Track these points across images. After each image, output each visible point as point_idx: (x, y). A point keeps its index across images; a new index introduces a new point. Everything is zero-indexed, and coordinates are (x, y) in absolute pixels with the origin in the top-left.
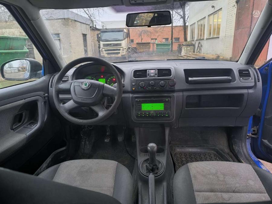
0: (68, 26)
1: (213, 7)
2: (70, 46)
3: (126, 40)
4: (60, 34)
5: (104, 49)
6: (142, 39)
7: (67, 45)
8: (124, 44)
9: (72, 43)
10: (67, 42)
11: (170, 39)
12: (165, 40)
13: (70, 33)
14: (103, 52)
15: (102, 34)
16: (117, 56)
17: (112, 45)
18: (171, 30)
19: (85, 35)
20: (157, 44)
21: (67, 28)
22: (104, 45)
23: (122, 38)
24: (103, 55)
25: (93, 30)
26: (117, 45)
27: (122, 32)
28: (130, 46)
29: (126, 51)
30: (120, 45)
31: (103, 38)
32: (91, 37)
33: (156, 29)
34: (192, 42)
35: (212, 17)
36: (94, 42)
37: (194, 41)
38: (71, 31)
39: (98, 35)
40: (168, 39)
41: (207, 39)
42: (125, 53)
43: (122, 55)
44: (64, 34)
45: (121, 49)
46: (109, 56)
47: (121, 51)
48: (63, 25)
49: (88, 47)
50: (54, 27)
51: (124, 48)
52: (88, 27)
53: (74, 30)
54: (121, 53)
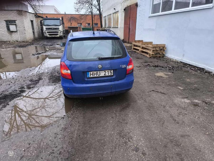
0: (21, 16)
1: (115, 9)
2: (25, 29)
3: (62, 25)
4: (16, 20)
5: (46, 32)
6: (71, 24)
7: (22, 28)
8: (61, 28)
9: (25, 27)
10: (21, 26)
11: (91, 24)
12: (87, 24)
13: (23, 20)
14: (46, 33)
15: (44, 20)
16: (56, 36)
17: (53, 29)
18: (92, 18)
19: (32, 21)
20: (82, 28)
21: (21, 17)
22: (47, 29)
23: (59, 24)
24: (46, 35)
25: (37, 17)
26: (56, 29)
27: (59, 20)
28: (64, 30)
29: (63, 33)
30: (58, 29)
31: (45, 24)
32: (36, 23)
33: (81, 17)
34: (105, 28)
35: (114, 14)
36: (38, 26)
37: (106, 27)
38: (24, 19)
39: (41, 21)
40: (90, 23)
41: (113, 28)
42: (61, 35)
43: (60, 36)
44: (19, 21)
45: (59, 31)
46: (51, 36)
47: (59, 33)
48: (18, 15)
49: (35, 30)
50: (11, 16)
51: (61, 31)
52: (34, 15)
53: (25, 18)
54: (59, 34)
